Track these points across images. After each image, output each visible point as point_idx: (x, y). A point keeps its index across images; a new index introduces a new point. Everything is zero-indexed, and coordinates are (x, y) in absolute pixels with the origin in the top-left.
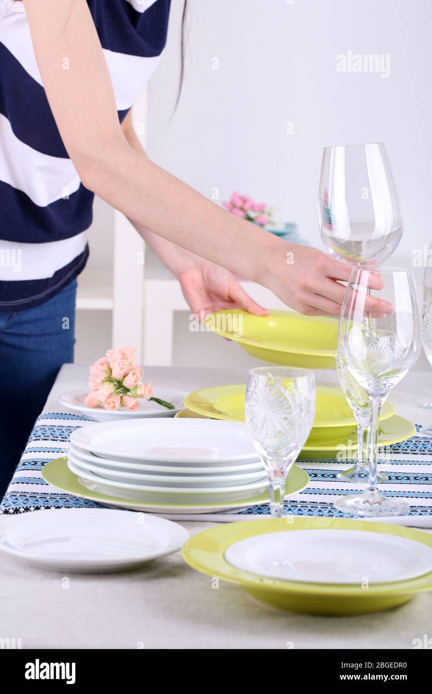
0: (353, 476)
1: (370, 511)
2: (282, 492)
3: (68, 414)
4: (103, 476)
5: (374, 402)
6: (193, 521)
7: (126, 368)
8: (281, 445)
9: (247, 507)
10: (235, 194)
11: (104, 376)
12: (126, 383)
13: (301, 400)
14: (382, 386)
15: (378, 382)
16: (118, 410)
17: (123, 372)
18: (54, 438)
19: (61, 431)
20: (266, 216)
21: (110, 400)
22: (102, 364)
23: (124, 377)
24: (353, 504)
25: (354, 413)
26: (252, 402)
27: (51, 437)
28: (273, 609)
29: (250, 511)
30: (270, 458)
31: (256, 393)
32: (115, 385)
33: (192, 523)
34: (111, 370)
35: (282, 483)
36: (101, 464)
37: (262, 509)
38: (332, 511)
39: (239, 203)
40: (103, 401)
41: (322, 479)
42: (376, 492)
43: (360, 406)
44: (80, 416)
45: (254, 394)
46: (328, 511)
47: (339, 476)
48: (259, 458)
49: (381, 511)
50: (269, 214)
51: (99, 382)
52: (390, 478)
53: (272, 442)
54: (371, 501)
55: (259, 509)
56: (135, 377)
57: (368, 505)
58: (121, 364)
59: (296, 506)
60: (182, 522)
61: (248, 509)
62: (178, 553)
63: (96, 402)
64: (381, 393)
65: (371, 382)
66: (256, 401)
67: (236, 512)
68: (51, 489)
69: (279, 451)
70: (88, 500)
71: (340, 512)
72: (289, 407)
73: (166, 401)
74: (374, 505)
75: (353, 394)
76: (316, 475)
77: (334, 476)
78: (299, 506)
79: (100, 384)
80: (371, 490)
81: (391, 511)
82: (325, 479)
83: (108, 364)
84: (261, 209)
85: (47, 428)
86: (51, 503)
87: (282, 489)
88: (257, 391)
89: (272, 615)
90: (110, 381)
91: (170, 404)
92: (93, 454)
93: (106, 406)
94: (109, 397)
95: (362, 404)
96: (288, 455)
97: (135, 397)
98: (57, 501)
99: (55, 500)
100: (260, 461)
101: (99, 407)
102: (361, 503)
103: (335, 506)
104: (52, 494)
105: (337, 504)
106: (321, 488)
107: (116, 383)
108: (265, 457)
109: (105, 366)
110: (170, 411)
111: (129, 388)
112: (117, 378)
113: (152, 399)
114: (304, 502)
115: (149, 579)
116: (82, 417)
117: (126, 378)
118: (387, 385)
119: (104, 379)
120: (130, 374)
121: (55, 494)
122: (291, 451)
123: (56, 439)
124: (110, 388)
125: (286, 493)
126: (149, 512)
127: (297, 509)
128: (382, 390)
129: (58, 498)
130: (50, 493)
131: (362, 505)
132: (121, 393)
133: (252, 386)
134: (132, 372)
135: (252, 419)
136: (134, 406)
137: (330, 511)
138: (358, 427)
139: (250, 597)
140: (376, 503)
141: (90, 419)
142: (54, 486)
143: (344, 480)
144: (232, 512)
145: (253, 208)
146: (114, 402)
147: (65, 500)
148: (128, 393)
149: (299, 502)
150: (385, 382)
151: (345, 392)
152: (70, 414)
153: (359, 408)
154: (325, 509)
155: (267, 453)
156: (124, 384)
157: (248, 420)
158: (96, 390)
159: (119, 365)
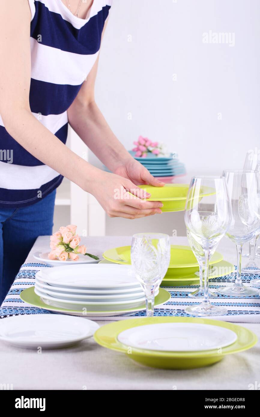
0: (197, 295)
1: (205, 313)
2: (153, 304)
3: (38, 263)
4: (54, 296)
5: (206, 252)
6: (104, 321)
7: (71, 237)
8: (151, 276)
9: (135, 312)
10: (141, 137)
11: (59, 241)
12: (71, 246)
13: (161, 251)
14: (210, 243)
15: (208, 241)
16: (67, 260)
17: (69, 239)
18: (30, 277)
19: (34, 273)
20: (159, 149)
21: (62, 255)
22: (57, 235)
23: (70, 242)
24: (196, 310)
25: (197, 260)
26: (134, 253)
27: (28, 276)
28: (144, 366)
29: (137, 315)
30: (146, 284)
31: (136, 248)
32: (65, 247)
33: (104, 322)
34: (62, 238)
35: (152, 298)
36: (53, 290)
37: (143, 313)
38: (184, 314)
39: (143, 142)
40: (58, 256)
41: (180, 297)
42: (208, 303)
43: (201, 255)
44: (46, 264)
45: (135, 248)
46: (181, 314)
47: (190, 295)
48: (140, 285)
49: (211, 313)
50: (161, 148)
51: (56, 245)
52: (218, 296)
53: (146, 275)
54: (205, 308)
55: (142, 313)
56: (76, 242)
57: (204, 310)
58: (68, 235)
59: (163, 312)
60: (98, 322)
61: (136, 314)
62: (92, 338)
63: (54, 257)
64: (210, 247)
65: (204, 241)
66: (137, 253)
67: (129, 315)
68: (26, 304)
69: (150, 279)
70: (46, 310)
71: (188, 314)
72: (155, 255)
73: (94, 255)
74: (208, 310)
75: (196, 248)
76: (176, 295)
77: (187, 295)
78: (165, 311)
79: (57, 246)
80: (205, 302)
81: (216, 313)
82: (181, 297)
83: (61, 235)
84: (156, 145)
85: (26, 272)
86: (25, 312)
87: (153, 302)
88: (137, 246)
89: (143, 369)
90: (62, 245)
91: (96, 257)
92: (48, 284)
93: (60, 258)
94: (61, 254)
95: (201, 254)
96: (155, 282)
97: (76, 254)
98: (29, 311)
99: (27, 311)
100: (140, 287)
101: (56, 259)
102: (200, 309)
103: (185, 311)
104: (26, 307)
105: (186, 310)
106: (178, 302)
107: (66, 246)
108: (143, 284)
109: (59, 236)
110: (96, 260)
111: (73, 248)
112: (66, 243)
113: (86, 254)
114: (168, 309)
115: (76, 351)
116: (47, 265)
117: (71, 243)
118: (213, 243)
119: (58, 243)
120: (73, 240)
121: (28, 307)
122: (157, 280)
123: (31, 277)
124: (62, 248)
125: (155, 304)
126: (79, 316)
127: (164, 313)
128: (210, 245)
129: (29, 309)
130: (25, 306)
131: (201, 310)
132: (68, 251)
133: (134, 244)
134: (74, 239)
135: (135, 262)
136: (76, 258)
137: (182, 314)
138: (200, 267)
139: (132, 360)
140: (208, 309)
141: (50, 266)
142: (28, 303)
143: (192, 297)
144: (126, 315)
145: (151, 145)
146: (64, 257)
147: (33, 310)
148: (73, 251)
149: (165, 309)
150: (212, 241)
151: (191, 247)
152: (40, 264)
153: (200, 256)
154: (179, 313)
155: (143, 281)
156: (70, 246)
157: (132, 263)
158: (54, 250)
159: (67, 235)
